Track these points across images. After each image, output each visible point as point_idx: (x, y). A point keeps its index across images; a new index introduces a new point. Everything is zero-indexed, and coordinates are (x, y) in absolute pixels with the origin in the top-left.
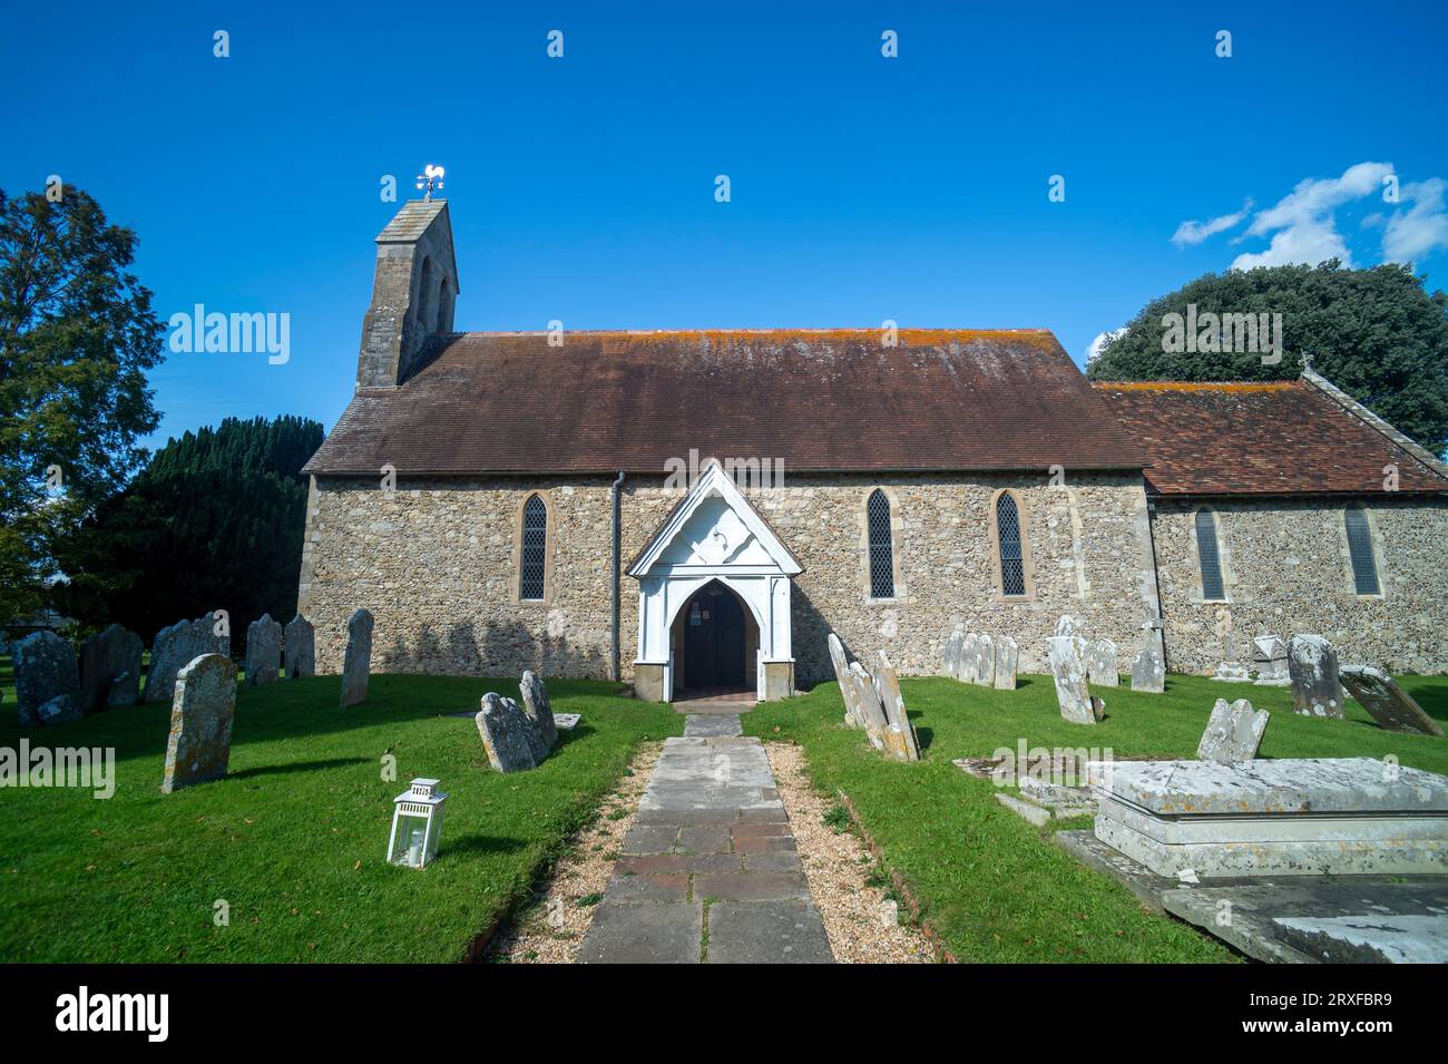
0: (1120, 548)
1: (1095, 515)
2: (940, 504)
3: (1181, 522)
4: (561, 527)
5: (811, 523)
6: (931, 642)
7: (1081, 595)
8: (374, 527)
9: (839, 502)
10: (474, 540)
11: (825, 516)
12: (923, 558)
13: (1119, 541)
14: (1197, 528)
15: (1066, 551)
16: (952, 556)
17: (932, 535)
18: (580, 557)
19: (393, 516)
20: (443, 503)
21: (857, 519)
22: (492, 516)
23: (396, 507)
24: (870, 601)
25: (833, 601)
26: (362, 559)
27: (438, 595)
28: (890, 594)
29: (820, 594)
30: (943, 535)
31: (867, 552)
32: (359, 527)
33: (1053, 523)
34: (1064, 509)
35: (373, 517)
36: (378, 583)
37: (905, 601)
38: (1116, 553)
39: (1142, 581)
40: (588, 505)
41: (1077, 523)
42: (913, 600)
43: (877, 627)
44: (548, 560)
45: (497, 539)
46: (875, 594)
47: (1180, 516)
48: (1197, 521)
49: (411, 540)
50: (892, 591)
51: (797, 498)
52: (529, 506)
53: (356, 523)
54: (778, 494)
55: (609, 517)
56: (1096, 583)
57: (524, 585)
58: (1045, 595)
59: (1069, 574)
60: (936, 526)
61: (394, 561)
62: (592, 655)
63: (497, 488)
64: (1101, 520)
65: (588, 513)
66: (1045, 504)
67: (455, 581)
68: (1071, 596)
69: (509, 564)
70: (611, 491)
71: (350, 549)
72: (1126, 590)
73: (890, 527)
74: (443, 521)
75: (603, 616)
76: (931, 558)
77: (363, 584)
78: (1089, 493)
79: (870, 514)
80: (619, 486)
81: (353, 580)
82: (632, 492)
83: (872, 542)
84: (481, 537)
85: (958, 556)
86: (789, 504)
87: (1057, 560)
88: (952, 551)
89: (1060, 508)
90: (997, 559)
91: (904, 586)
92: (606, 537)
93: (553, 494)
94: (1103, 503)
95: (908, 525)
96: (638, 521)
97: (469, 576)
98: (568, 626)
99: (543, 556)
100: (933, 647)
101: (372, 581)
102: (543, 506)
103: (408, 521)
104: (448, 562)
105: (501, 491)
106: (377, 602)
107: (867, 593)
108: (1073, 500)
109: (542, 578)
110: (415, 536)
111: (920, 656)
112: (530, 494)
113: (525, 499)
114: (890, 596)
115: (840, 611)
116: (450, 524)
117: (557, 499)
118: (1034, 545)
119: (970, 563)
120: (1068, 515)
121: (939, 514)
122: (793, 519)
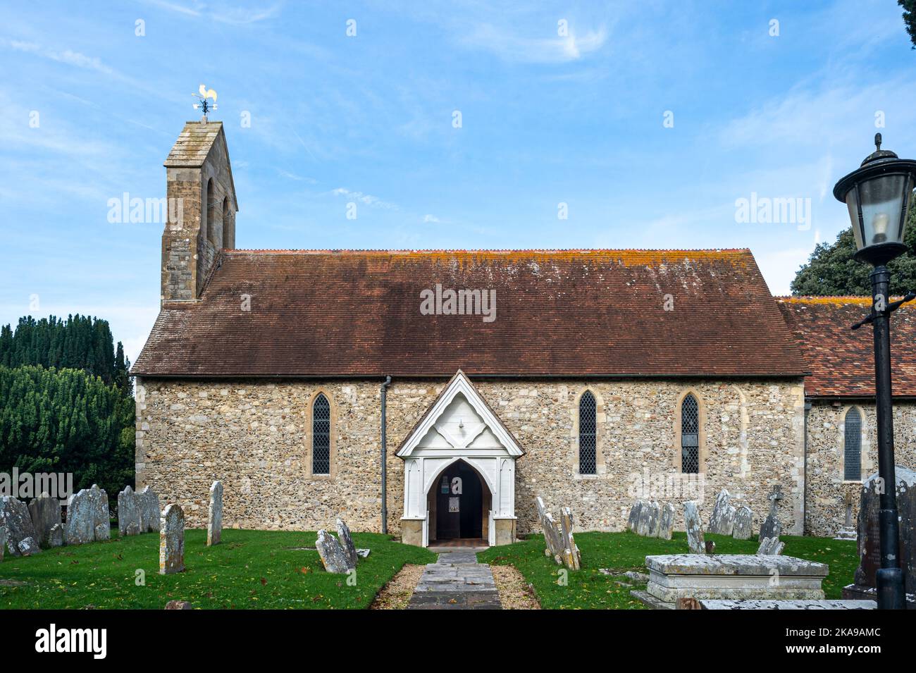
0: (778, 439)
1: (761, 413)
2: (635, 403)
3: (833, 419)
4: (342, 418)
5: (534, 416)
6: (622, 508)
7: (743, 475)
8: (192, 418)
9: (556, 401)
10: (273, 429)
11: (545, 411)
12: (620, 445)
13: (778, 433)
14: (846, 424)
15: (734, 441)
16: (643, 443)
17: (628, 427)
18: (356, 442)
19: (207, 410)
20: (248, 400)
21: (570, 414)
22: (287, 410)
23: (209, 403)
24: (577, 477)
25: (549, 476)
26: (184, 444)
27: (247, 471)
28: (593, 471)
29: (540, 471)
30: (637, 427)
31: (578, 440)
32: (180, 419)
33: (725, 419)
34: (736, 408)
35: (191, 411)
36: (199, 463)
37: (604, 477)
38: (774, 443)
39: (793, 465)
40: (362, 402)
41: (746, 419)
42: (611, 476)
43: (582, 496)
44: (332, 444)
45: (291, 428)
46: (582, 472)
47: (832, 414)
48: (846, 418)
49: (223, 428)
50: (595, 469)
51: (523, 397)
52: (316, 401)
53: (178, 415)
54: (510, 394)
55: (378, 411)
56: (756, 465)
57: (314, 463)
58: (714, 474)
59: (735, 459)
60: (631, 420)
61: (211, 445)
62: (367, 516)
63: (289, 387)
64: (765, 417)
65: (362, 408)
66: (721, 404)
67: (260, 460)
68: (735, 475)
69: (302, 447)
70: (379, 390)
71: (174, 436)
72: (779, 472)
73: (595, 420)
74: (248, 414)
75: (375, 486)
76: (626, 444)
77: (187, 463)
78: (757, 395)
79: (581, 410)
80: (387, 388)
81: (179, 460)
82: (397, 391)
83: (581, 432)
84: (279, 426)
85: (647, 443)
86: (517, 402)
87: (726, 448)
88: (642, 440)
89: (732, 406)
90: (678, 446)
91: (605, 466)
92: (377, 427)
93: (335, 393)
94: (768, 404)
95: (609, 419)
96: (401, 414)
97: (271, 456)
98: (349, 494)
99: (329, 442)
100: (624, 512)
101: (193, 461)
102: (327, 401)
103: (219, 414)
104: (254, 446)
105: (293, 390)
106: (199, 477)
107: (576, 470)
108: (744, 400)
109: (328, 458)
110: (226, 426)
111: (613, 518)
112: (316, 393)
113: (313, 397)
114: (593, 473)
115: (554, 484)
116: (254, 417)
117: (338, 397)
118: (709, 436)
119: (656, 448)
120: (739, 412)
121: (634, 410)
122: (521, 413)
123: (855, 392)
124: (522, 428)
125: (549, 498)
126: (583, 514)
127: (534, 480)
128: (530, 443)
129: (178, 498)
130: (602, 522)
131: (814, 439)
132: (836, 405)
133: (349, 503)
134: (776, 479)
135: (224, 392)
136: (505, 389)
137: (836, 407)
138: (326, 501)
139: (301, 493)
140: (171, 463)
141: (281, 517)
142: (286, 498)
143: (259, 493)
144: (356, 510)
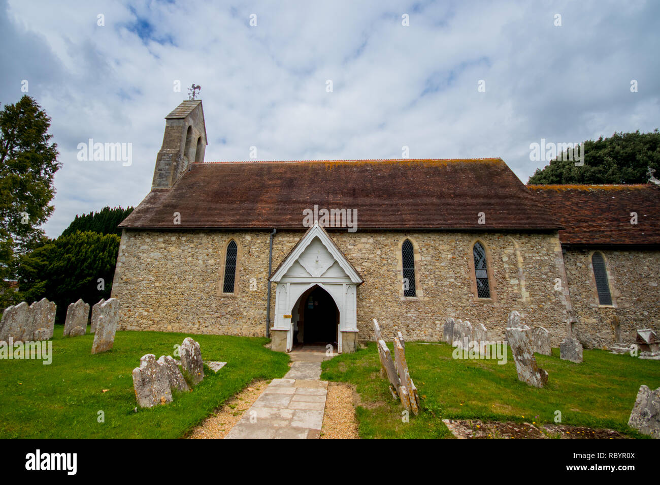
0: (546, 274)
1: (530, 255)
2: (441, 247)
3: (583, 260)
4: (244, 256)
5: (371, 256)
6: (437, 322)
7: (524, 300)
8: (152, 255)
9: (386, 246)
10: (201, 262)
11: (379, 252)
12: (432, 276)
13: (545, 269)
14: (593, 264)
15: (514, 275)
16: (448, 276)
17: (437, 264)
18: (252, 271)
19: (162, 250)
20: (186, 243)
21: (396, 255)
22: (210, 250)
23: (163, 245)
24: (403, 298)
25: (383, 298)
26: (145, 271)
27: (181, 290)
29: (376, 294)
30: (443, 264)
31: (402, 273)
32: (145, 255)
33: (505, 259)
34: (512, 252)
35: (152, 250)
36: (152, 283)
37: (422, 299)
38: (544, 277)
39: (560, 293)
40: (258, 245)
41: (520, 259)
42: (426, 299)
43: (407, 313)
44: (237, 273)
45: (212, 262)
46: (406, 295)
47: (581, 257)
48: (592, 260)
49: (170, 261)
50: (415, 293)
51: (364, 243)
52: (229, 245)
53: (143, 253)
54: (355, 241)
55: (267, 251)
56: (533, 293)
57: (224, 285)
58: (502, 299)
59: (516, 288)
60: (439, 259)
61: (160, 272)
62: (256, 323)
63: (213, 236)
64: (534, 258)
65: (257, 249)
66: (501, 249)
67: (190, 283)
68: (517, 300)
69: (218, 274)
70: (269, 238)
71: (139, 266)
72: (551, 298)
73: (413, 259)
74: (186, 252)
75: (263, 302)
76: (436, 276)
77: (144, 284)
78: (526, 243)
79: (403, 252)
80: (274, 236)
81: (140, 281)
82: (280, 239)
83: (404, 267)
84: (204, 261)
85: (451, 275)
86: (360, 246)
87: (508, 279)
88: (448, 273)
89: (509, 250)
90: (474, 277)
91: (422, 291)
92: (266, 262)
93: (241, 239)
94: (535, 249)
95: (423, 258)
96: (282, 254)
97: (197, 280)
98: (245, 307)
99: (235, 271)
100: (438, 326)
101: (149, 282)
102: (236, 245)
103: (169, 252)
104: (187, 273)
105: (215, 237)
106: (150, 293)
107: (401, 294)
108: (517, 246)
109: (234, 282)
110: (172, 260)
111: (430, 330)
112: (229, 239)
113: (227, 242)
114: (413, 296)
115: (386, 304)
116: (189, 254)
117: (243, 242)
118: (495, 271)
119: (458, 279)
120: (515, 255)
121: (440, 253)
122: (362, 253)
123: (596, 241)
124: (363, 264)
125: (383, 313)
126: (408, 326)
127: (372, 301)
128: (369, 274)
129: (135, 307)
130: (422, 332)
131: (572, 275)
132: (584, 250)
133: (245, 314)
134: (549, 303)
135: (173, 239)
136: (351, 237)
137: (584, 252)
138: (229, 312)
139: (214, 306)
140: (135, 284)
141: (199, 322)
142: (204, 309)
143: (187, 305)
144: (249, 319)
